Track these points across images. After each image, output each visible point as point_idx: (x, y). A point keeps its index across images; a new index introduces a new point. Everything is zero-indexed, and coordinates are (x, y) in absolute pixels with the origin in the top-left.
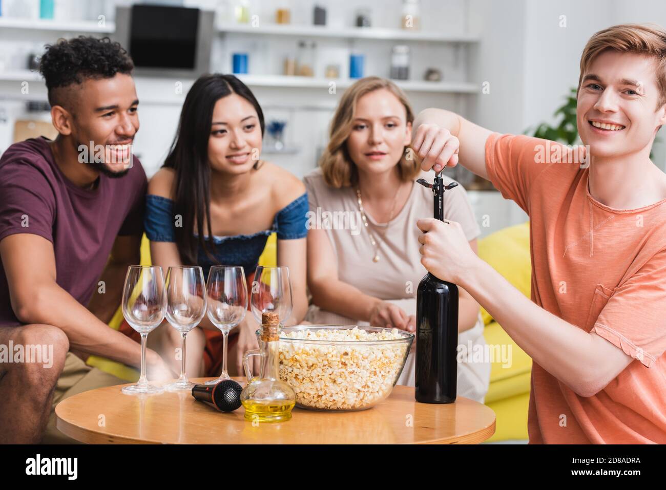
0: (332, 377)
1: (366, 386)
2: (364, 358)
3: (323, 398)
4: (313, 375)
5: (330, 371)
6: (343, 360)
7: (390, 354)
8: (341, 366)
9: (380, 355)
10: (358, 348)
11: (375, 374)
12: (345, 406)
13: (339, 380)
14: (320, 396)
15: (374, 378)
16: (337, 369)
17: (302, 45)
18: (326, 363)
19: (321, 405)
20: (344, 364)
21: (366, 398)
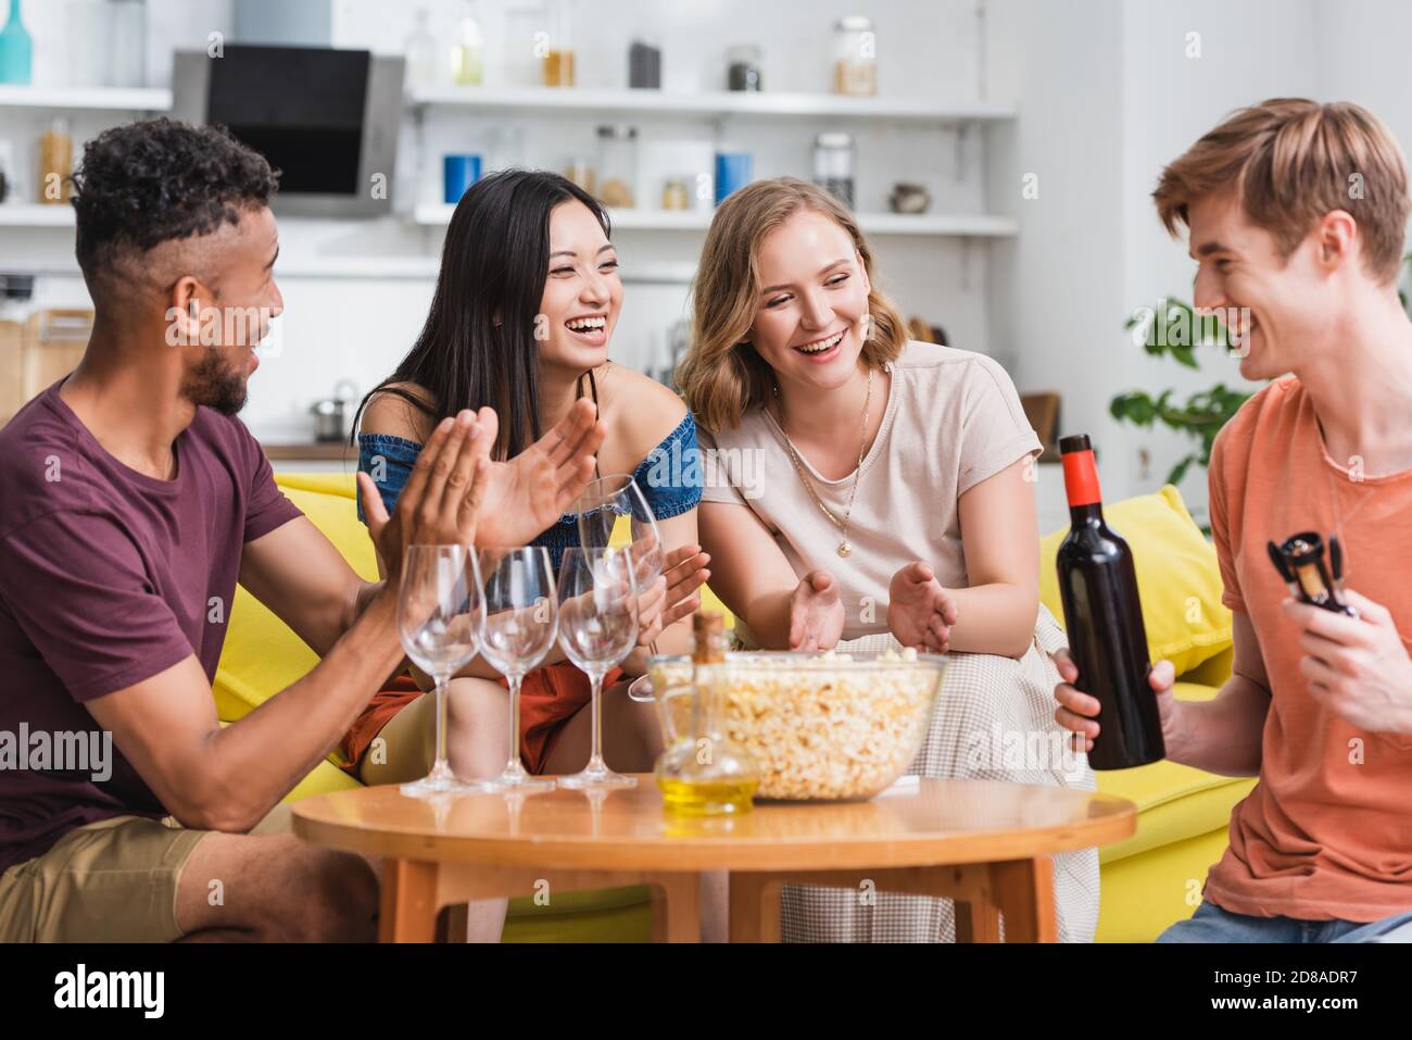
0: (803, 733)
1: (865, 751)
2: (862, 696)
3: (785, 776)
4: (765, 730)
5: (797, 721)
6: (822, 700)
7: (908, 688)
8: (818, 710)
9: (890, 690)
10: (848, 676)
11: (881, 726)
12: (825, 793)
13: (815, 739)
14: (777, 773)
15: (879, 735)
16: (812, 717)
17: (605, 132)
18: (790, 706)
19: (779, 791)
20: (824, 708)
21: (864, 776)
